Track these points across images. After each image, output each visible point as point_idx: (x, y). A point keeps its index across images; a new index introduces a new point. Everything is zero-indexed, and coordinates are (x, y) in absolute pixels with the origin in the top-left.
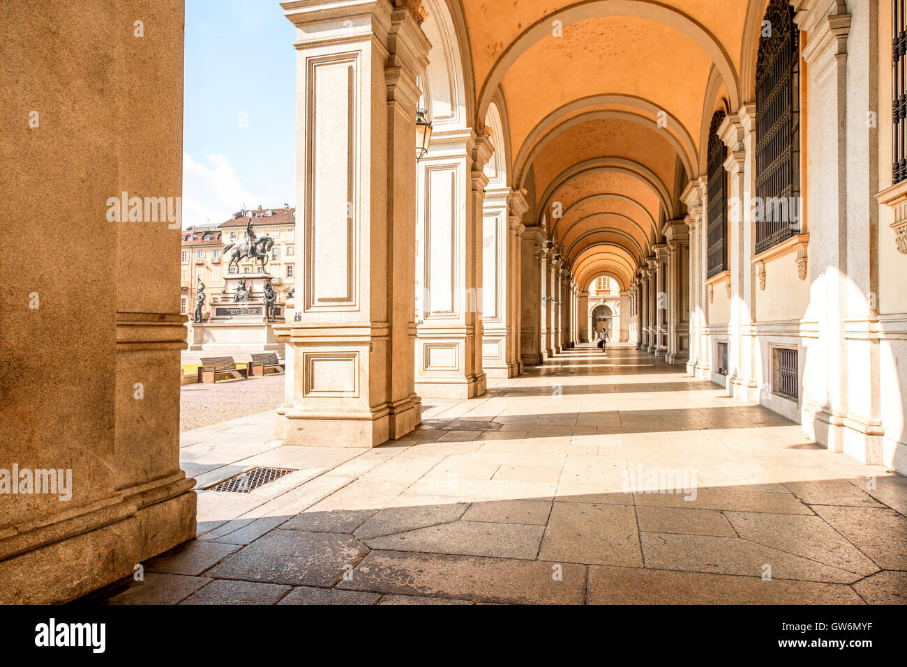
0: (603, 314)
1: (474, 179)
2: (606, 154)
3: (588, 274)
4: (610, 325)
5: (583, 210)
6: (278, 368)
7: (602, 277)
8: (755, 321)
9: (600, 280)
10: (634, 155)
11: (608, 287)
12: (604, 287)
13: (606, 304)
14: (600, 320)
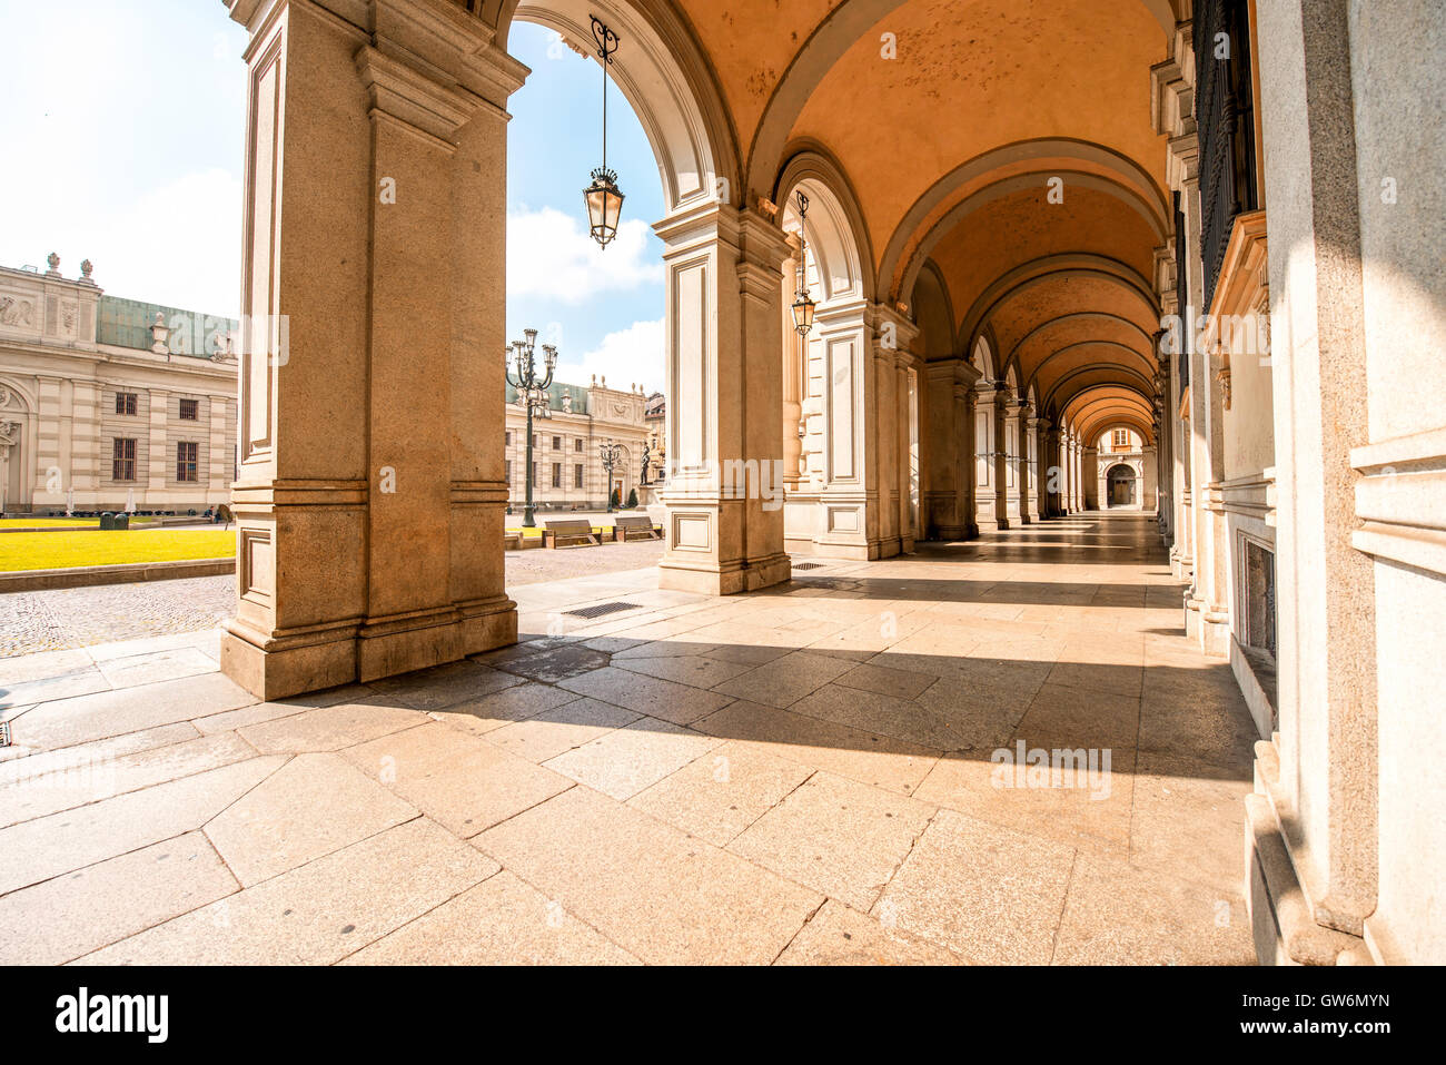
0: (1122, 475)
1: (741, 276)
2: (1054, 251)
3: (1097, 425)
4: (1133, 489)
5: (1055, 340)
6: (653, 533)
7: (1120, 430)
8: (1223, 480)
9: (1117, 433)
10: (1096, 247)
11: (1129, 441)
12: (1124, 442)
13: (1127, 463)
14: (1118, 482)
